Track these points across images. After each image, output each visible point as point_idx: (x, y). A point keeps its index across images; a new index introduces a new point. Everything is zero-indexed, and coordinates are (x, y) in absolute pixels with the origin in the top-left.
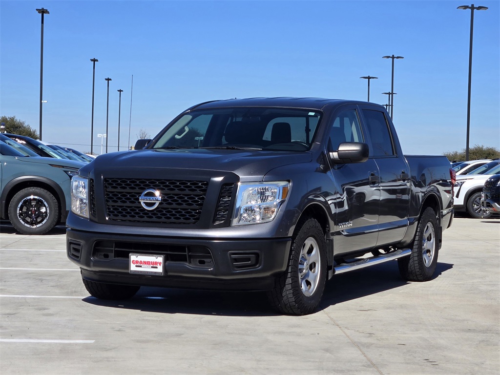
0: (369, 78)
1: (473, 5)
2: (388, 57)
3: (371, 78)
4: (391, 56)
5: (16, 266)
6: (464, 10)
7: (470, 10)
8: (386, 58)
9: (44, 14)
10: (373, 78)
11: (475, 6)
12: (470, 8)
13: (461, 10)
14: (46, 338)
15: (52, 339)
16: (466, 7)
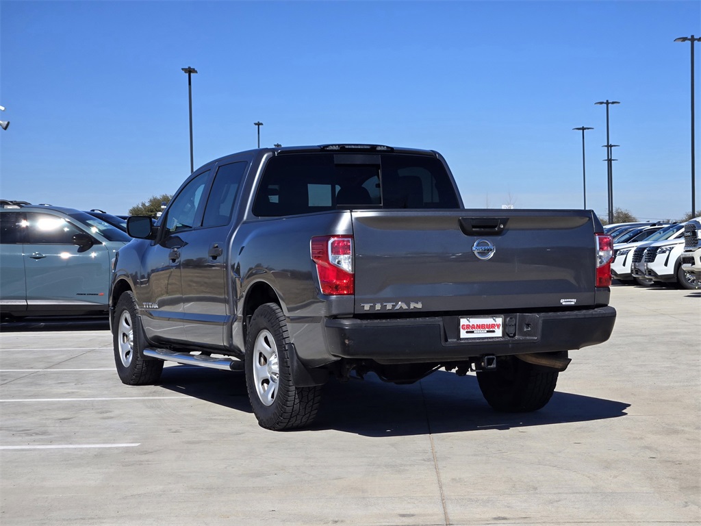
0: (583, 129)
1: (692, 36)
2: (601, 103)
3: (585, 129)
4: (605, 101)
5: (107, 367)
6: (683, 42)
7: (689, 42)
8: (598, 105)
9: (192, 74)
10: (588, 129)
11: (695, 37)
12: (689, 39)
13: (679, 42)
14: (88, 443)
15: (94, 443)
16: (684, 39)
